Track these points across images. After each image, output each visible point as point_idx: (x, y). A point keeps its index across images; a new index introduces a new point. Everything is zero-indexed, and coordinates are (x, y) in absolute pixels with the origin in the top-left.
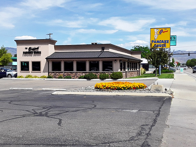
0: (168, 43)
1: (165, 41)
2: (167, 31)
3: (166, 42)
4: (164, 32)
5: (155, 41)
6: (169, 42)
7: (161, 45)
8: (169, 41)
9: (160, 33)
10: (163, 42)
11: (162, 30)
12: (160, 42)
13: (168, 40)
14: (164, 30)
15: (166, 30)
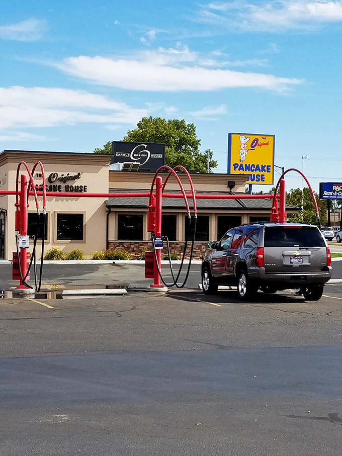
0: (268, 171)
1: (263, 167)
2: (267, 144)
3: (266, 168)
4: (260, 145)
5: (241, 165)
6: (271, 170)
7: (254, 175)
8: (271, 168)
9: (253, 147)
10: (257, 168)
11: (257, 140)
12: (253, 168)
13: (270, 166)
14: (261, 141)
15: (265, 141)
